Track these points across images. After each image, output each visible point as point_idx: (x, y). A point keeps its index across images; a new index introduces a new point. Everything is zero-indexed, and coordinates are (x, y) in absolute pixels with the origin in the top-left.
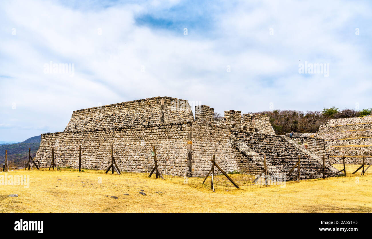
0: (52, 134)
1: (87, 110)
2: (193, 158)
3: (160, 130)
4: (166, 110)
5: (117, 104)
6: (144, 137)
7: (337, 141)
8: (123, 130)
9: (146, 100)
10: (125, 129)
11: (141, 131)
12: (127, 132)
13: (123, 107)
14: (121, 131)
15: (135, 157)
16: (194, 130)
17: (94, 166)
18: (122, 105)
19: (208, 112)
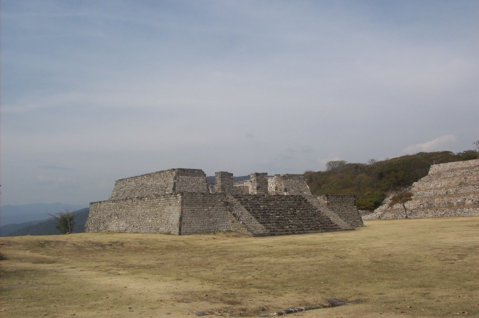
0: (97, 202)
1: (125, 179)
2: (183, 221)
3: (165, 199)
4: (178, 180)
5: (146, 175)
6: (156, 205)
7: (434, 191)
8: (143, 198)
9: (164, 171)
10: (144, 199)
11: (153, 200)
12: (145, 200)
13: (149, 177)
14: (142, 200)
15: (150, 221)
16: (185, 198)
17: (124, 230)
18: (149, 175)
19: (226, 177)
